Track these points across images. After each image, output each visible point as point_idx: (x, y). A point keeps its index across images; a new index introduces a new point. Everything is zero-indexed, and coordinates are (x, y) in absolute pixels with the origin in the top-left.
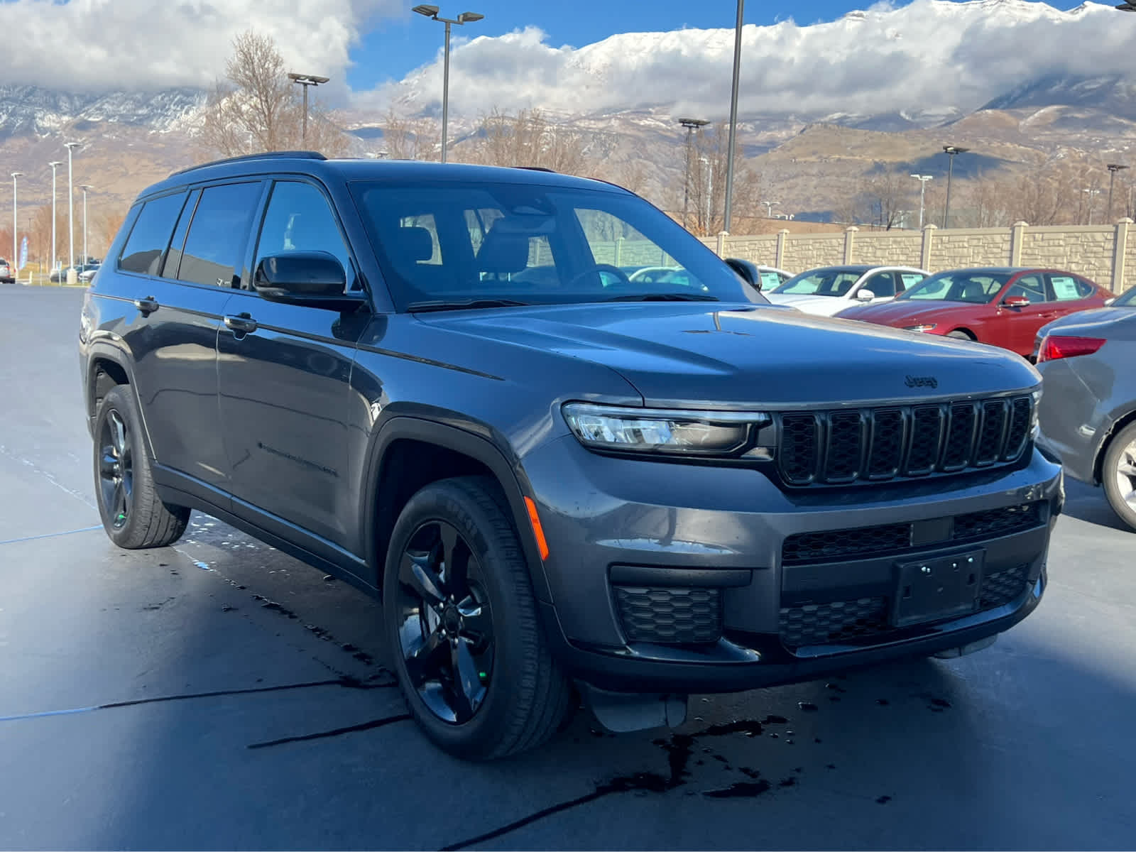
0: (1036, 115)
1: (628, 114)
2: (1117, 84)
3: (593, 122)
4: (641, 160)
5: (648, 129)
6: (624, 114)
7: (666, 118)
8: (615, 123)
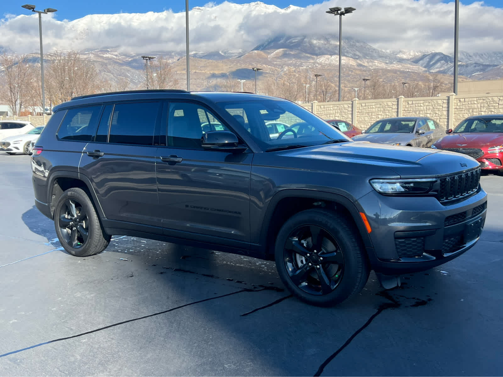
0: (274, 53)
1: (98, 52)
2: (305, 40)
3: (81, 55)
4: (106, 73)
5: (107, 59)
6: (95, 52)
7: (116, 53)
8: (92, 56)
